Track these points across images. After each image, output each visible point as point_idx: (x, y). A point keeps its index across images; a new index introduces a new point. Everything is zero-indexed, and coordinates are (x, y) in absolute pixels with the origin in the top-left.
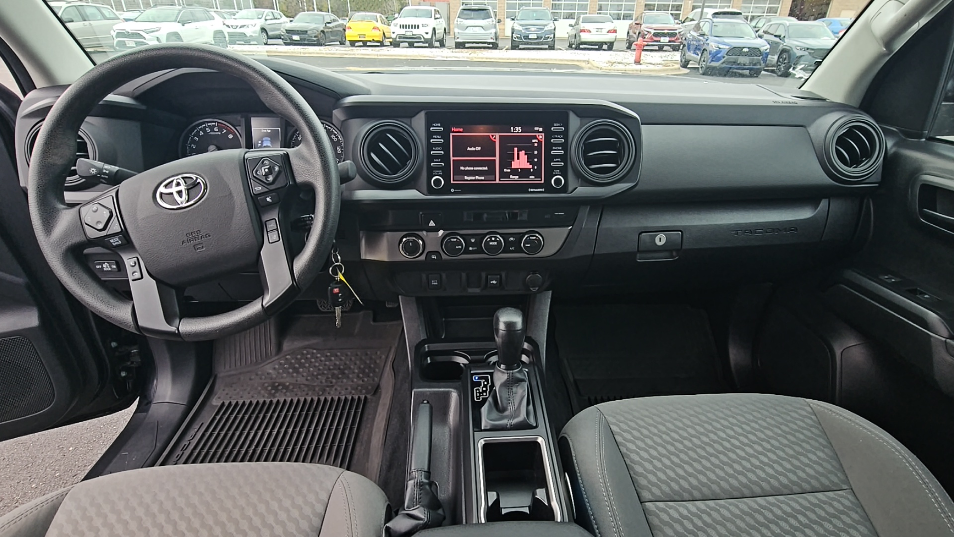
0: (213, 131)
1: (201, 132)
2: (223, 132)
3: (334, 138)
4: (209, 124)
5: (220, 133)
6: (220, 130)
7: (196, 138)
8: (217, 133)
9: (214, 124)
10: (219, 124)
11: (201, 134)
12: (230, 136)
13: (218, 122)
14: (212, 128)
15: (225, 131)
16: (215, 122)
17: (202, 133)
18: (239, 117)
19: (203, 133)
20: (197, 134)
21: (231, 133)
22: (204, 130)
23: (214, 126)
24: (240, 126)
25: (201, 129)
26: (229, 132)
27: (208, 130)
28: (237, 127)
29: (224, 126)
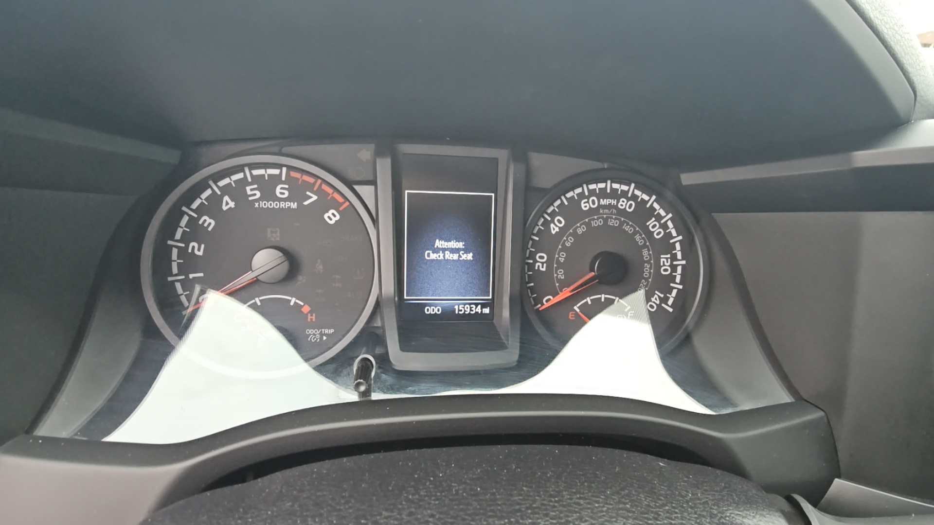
0: (268, 194)
1: (226, 198)
2: (306, 203)
3: (656, 230)
4: (256, 172)
5: (294, 206)
6: (296, 193)
7: (208, 222)
8: (283, 205)
9: (276, 172)
10: (294, 174)
11: (225, 208)
12: (332, 217)
13: (290, 168)
14: (267, 187)
15: (315, 198)
16: (279, 166)
17: (228, 203)
18: (365, 153)
19: (232, 204)
20: (213, 207)
21: (336, 206)
22: (237, 192)
23: (276, 180)
24: (373, 182)
25: (226, 190)
26: (325, 204)
27: (253, 192)
28: (357, 188)
29: (311, 180)
